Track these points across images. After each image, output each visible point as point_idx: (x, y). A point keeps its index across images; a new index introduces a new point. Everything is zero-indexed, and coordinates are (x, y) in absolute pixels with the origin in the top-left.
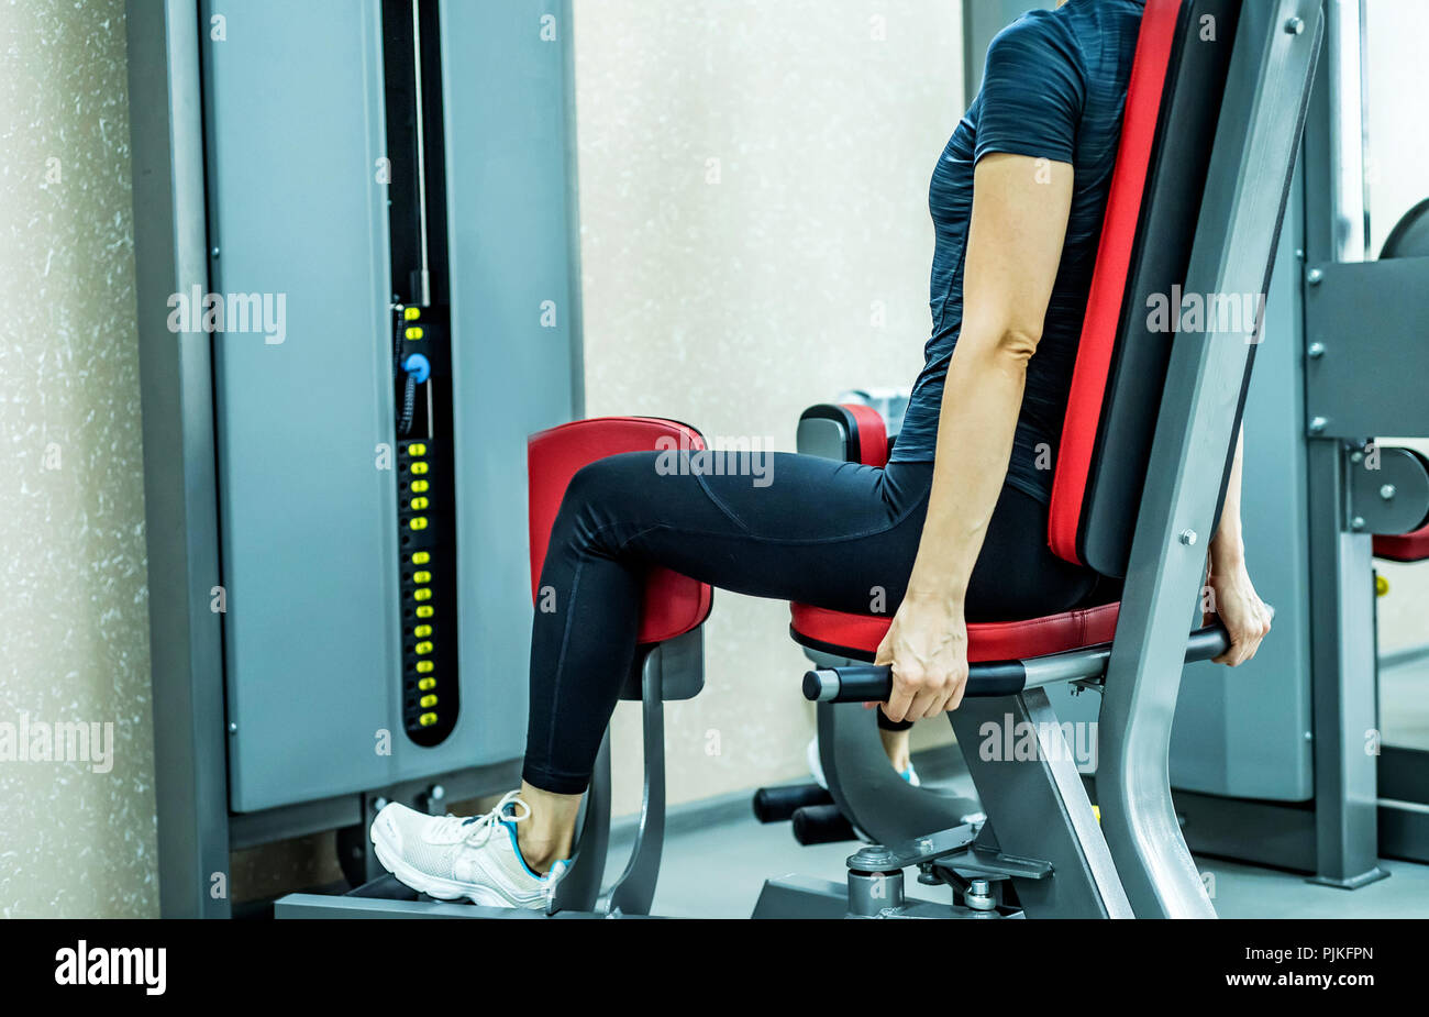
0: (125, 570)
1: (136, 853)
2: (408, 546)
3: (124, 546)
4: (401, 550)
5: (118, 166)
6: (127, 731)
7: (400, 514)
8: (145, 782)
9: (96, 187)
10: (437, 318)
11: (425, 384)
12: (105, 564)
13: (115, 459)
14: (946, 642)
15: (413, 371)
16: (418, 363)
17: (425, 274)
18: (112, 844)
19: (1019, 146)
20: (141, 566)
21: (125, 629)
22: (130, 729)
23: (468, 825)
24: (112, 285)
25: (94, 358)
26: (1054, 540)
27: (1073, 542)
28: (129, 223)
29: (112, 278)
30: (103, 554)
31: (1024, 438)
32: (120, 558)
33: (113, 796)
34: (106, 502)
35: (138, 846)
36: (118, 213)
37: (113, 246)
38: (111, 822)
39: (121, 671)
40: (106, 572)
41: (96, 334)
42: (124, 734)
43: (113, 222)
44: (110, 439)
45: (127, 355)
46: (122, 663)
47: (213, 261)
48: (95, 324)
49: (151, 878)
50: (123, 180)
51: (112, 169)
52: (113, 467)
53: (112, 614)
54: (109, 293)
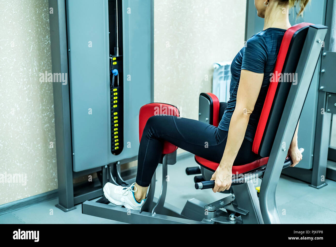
0: (50, 116)
1: (53, 175)
2: (113, 111)
3: (49, 110)
4: (111, 112)
5: (47, 25)
6: (51, 150)
7: (111, 104)
8: (55, 160)
9: (42, 30)
10: (120, 60)
11: (117, 75)
12: (45, 114)
13: (47, 91)
14: (227, 177)
15: (114, 73)
16: (115, 71)
17: (118, 48)
18: (48, 174)
19: (252, 70)
20: (53, 114)
21: (50, 128)
22: (51, 149)
23: (124, 190)
24: (46, 52)
25: (42, 69)
26: (253, 150)
27: (257, 151)
28: (50, 38)
29: (46, 51)
30: (45, 113)
31: (249, 128)
32: (49, 113)
33: (48, 163)
34: (45, 101)
35: (53, 173)
36: (47, 36)
37: (46, 43)
38: (47, 169)
39: (49, 137)
40: (46, 116)
41: (43, 64)
42: (50, 150)
43: (46, 38)
44: (46, 87)
45: (50, 68)
46: (49, 135)
47: (69, 52)
48: (42, 61)
49: (56, 180)
50: (48, 28)
51: (46, 25)
52: (47, 93)
53: (47, 125)
54: (45, 54)
